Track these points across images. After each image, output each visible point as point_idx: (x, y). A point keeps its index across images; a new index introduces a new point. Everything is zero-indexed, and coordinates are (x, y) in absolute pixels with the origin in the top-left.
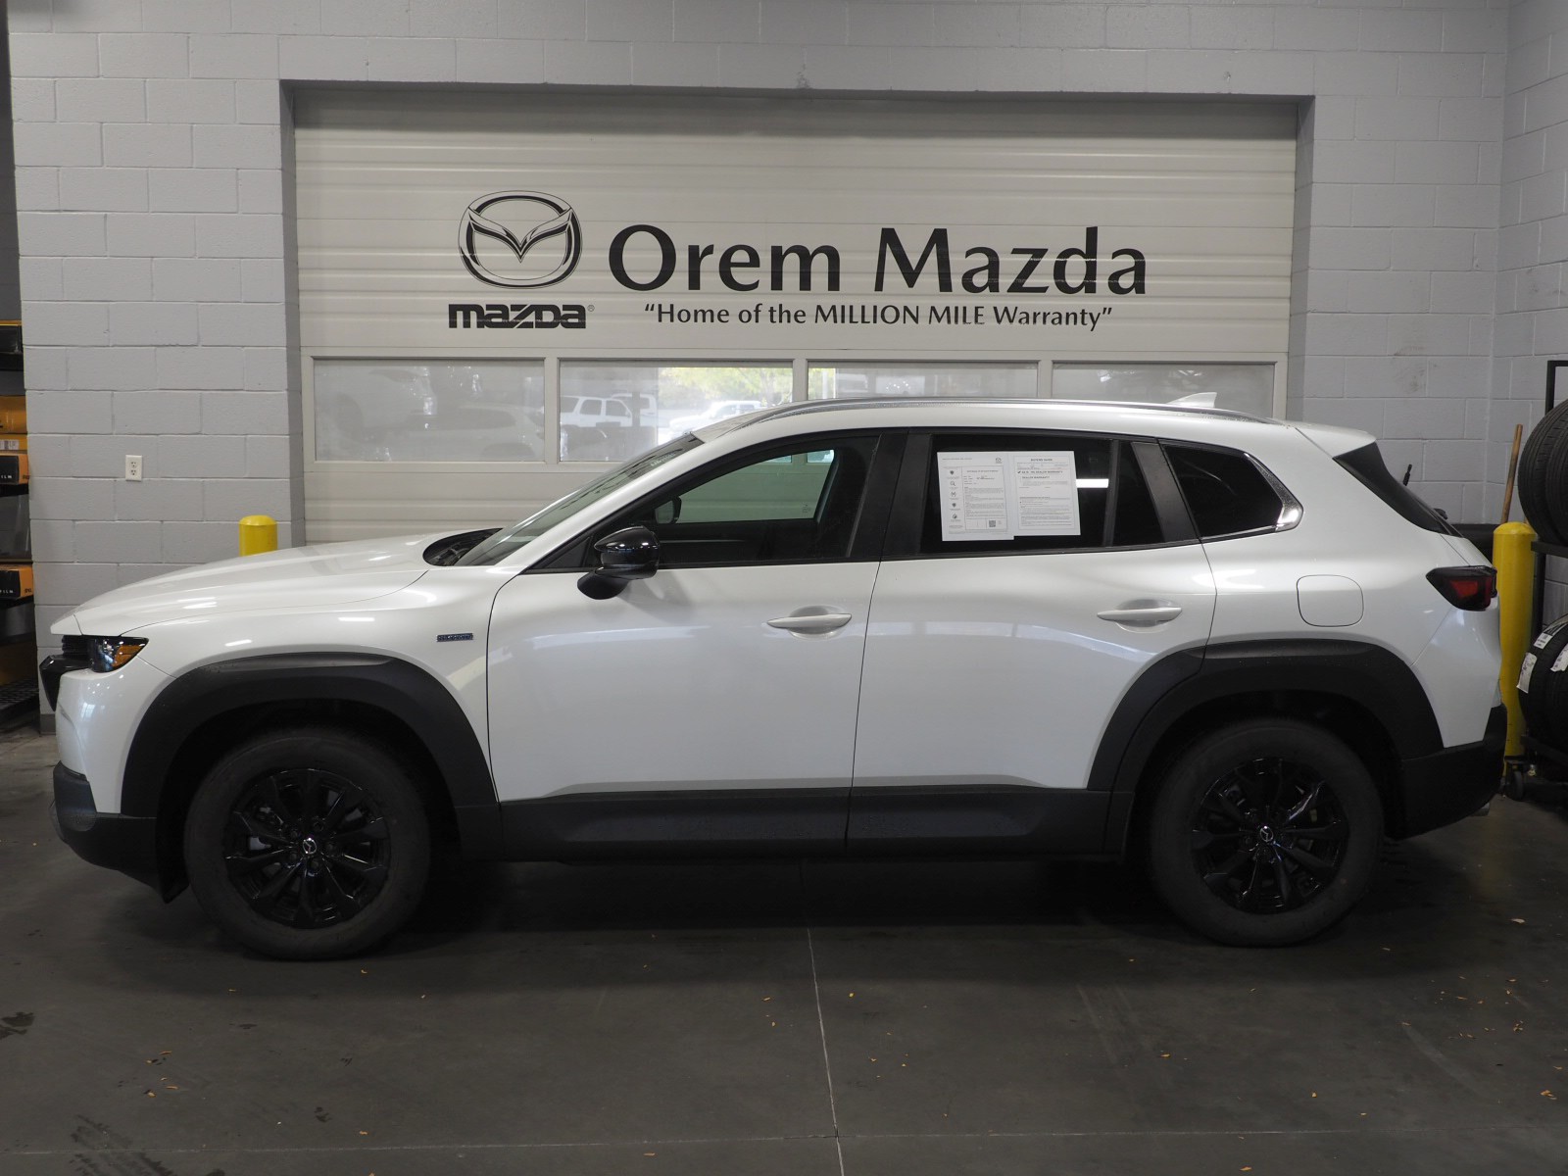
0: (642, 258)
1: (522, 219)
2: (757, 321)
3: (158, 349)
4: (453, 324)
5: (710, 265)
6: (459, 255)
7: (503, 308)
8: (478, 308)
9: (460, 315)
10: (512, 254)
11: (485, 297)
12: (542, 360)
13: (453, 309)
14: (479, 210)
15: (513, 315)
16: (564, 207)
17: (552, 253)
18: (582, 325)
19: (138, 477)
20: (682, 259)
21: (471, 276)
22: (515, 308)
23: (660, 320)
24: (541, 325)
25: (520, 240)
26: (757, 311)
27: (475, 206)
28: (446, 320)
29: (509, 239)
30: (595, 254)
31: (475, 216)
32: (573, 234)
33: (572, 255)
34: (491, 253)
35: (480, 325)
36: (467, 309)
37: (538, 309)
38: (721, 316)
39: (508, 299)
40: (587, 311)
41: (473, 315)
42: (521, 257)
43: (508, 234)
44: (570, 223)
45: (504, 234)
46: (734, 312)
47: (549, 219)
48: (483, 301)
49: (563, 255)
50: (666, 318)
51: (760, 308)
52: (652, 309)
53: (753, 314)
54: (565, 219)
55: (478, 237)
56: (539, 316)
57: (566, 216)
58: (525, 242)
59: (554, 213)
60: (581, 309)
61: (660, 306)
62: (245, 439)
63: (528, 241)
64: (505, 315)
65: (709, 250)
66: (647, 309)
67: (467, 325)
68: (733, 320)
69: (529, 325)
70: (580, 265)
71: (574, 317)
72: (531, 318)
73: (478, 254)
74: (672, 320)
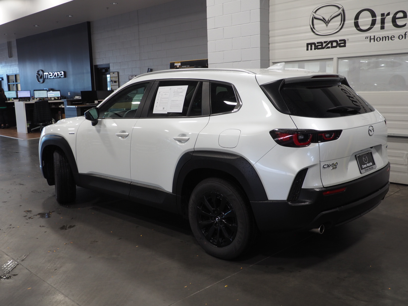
0: (365, 20)
1: (326, 13)
2: (405, 38)
4: (307, 49)
5: (389, 19)
6: (309, 27)
7: (321, 43)
8: (314, 44)
9: (309, 46)
10: (324, 25)
11: (317, 40)
12: (333, 59)
13: (308, 44)
14: (315, 12)
15: (324, 45)
16: (340, 6)
17: (336, 23)
18: (345, 46)
20: (379, 18)
21: (312, 34)
22: (325, 42)
23: (370, 41)
24: (332, 47)
25: (327, 20)
26: (405, 35)
27: (314, 11)
28: (306, 48)
29: (323, 20)
30: (350, 21)
31: (314, 14)
32: (343, 16)
33: (342, 23)
34: (319, 25)
35: (315, 49)
36: (311, 44)
37: (332, 42)
38: (392, 38)
39: (323, 40)
40: (346, 41)
41: (313, 46)
42: (327, 25)
43: (324, 19)
44: (342, 12)
45: (322, 18)
46: (397, 36)
47: (335, 11)
48: (316, 41)
49: (340, 23)
50: (372, 41)
51: (406, 33)
52: (368, 38)
53: (404, 36)
54: (341, 11)
55: (315, 20)
56: (332, 44)
57: (341, 10)
58: (328, 20)
59: (337, 9)
60: (344, 41)
61: (370, 37)
63: (329, 20)
64: (322, 45)
65: (388, 14)
66: (366, 38)
67: (311, 49)
68: (396, 39)
69: (329, 48)
70: (345, 26)
71: (342, 43)
72: (330, 45)
73: (315, 26)
74: (374, 41)
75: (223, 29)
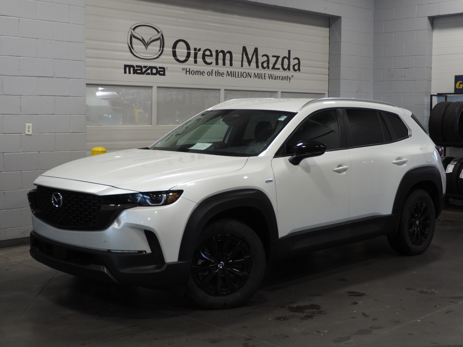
0: (181, 51)
1: (147, 34)
2: (212, 76)
3: (39, 78)
4: (125, 72)
5: (200, 54)
6: (127, 46)
7: (140, 67)
8: (133, 66)
9: (127, 68)
10: (144, 47)
12: (152, 87)
13: (126, 66)
14: (134, 29)
15: (144, 70)
16: (159, 31)
17: (155, 47)
18: (164, 75)
19: (30, 133)
20: (192, 52)
21: (131, 54)
22: (145, 67)
23: (186, 74)
24: (152, 74)
25: (146, 42)
26: (212, 72)
27: (133, 28)
28: (123, 71)
29: (143, 41)
30: (168, 49)
31: (133, 31)
32: (162, 40)
33: (161, 49)
34: (138, 46)
35: (134, 73)
36: (130, 66)
37: (152, 68)
38: (202, 73)
39: (142, 63)
40: (166, 70)
41: (132, 69)
42: (146, 48)
43: (143, 39)
44: (161, 37)
45: (141, 39)
46: (206, 72)
47: (154, 35)
48: (135, 64)
49: (159, 48)
50: (188, 73)
51: (213, 71)
52: (184, 70)
53: (211, 73)
54: (159, 35)
55: (133, 39)
56: (152, 71)
57: (160, 34)
58: (148, 43)
59: (156, 33)
60: (164, 68)
61: (186, 69)
62: (71, 116)
63: (149, 42)
64: (141, 70)
65: (199, 50)
66: (183, 70)
67: (130, 73)
68: (206, 75)
69: (148, 74)
70: (164, 53)
71: (161, 71)
72: (149, 71)
73: (134, 46)
74: (189, 74)
75: (19, 19)
